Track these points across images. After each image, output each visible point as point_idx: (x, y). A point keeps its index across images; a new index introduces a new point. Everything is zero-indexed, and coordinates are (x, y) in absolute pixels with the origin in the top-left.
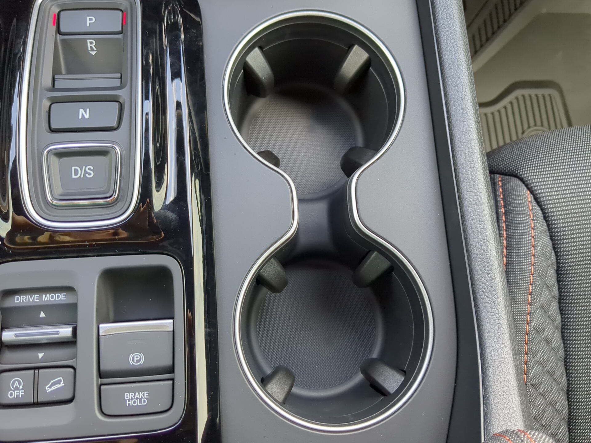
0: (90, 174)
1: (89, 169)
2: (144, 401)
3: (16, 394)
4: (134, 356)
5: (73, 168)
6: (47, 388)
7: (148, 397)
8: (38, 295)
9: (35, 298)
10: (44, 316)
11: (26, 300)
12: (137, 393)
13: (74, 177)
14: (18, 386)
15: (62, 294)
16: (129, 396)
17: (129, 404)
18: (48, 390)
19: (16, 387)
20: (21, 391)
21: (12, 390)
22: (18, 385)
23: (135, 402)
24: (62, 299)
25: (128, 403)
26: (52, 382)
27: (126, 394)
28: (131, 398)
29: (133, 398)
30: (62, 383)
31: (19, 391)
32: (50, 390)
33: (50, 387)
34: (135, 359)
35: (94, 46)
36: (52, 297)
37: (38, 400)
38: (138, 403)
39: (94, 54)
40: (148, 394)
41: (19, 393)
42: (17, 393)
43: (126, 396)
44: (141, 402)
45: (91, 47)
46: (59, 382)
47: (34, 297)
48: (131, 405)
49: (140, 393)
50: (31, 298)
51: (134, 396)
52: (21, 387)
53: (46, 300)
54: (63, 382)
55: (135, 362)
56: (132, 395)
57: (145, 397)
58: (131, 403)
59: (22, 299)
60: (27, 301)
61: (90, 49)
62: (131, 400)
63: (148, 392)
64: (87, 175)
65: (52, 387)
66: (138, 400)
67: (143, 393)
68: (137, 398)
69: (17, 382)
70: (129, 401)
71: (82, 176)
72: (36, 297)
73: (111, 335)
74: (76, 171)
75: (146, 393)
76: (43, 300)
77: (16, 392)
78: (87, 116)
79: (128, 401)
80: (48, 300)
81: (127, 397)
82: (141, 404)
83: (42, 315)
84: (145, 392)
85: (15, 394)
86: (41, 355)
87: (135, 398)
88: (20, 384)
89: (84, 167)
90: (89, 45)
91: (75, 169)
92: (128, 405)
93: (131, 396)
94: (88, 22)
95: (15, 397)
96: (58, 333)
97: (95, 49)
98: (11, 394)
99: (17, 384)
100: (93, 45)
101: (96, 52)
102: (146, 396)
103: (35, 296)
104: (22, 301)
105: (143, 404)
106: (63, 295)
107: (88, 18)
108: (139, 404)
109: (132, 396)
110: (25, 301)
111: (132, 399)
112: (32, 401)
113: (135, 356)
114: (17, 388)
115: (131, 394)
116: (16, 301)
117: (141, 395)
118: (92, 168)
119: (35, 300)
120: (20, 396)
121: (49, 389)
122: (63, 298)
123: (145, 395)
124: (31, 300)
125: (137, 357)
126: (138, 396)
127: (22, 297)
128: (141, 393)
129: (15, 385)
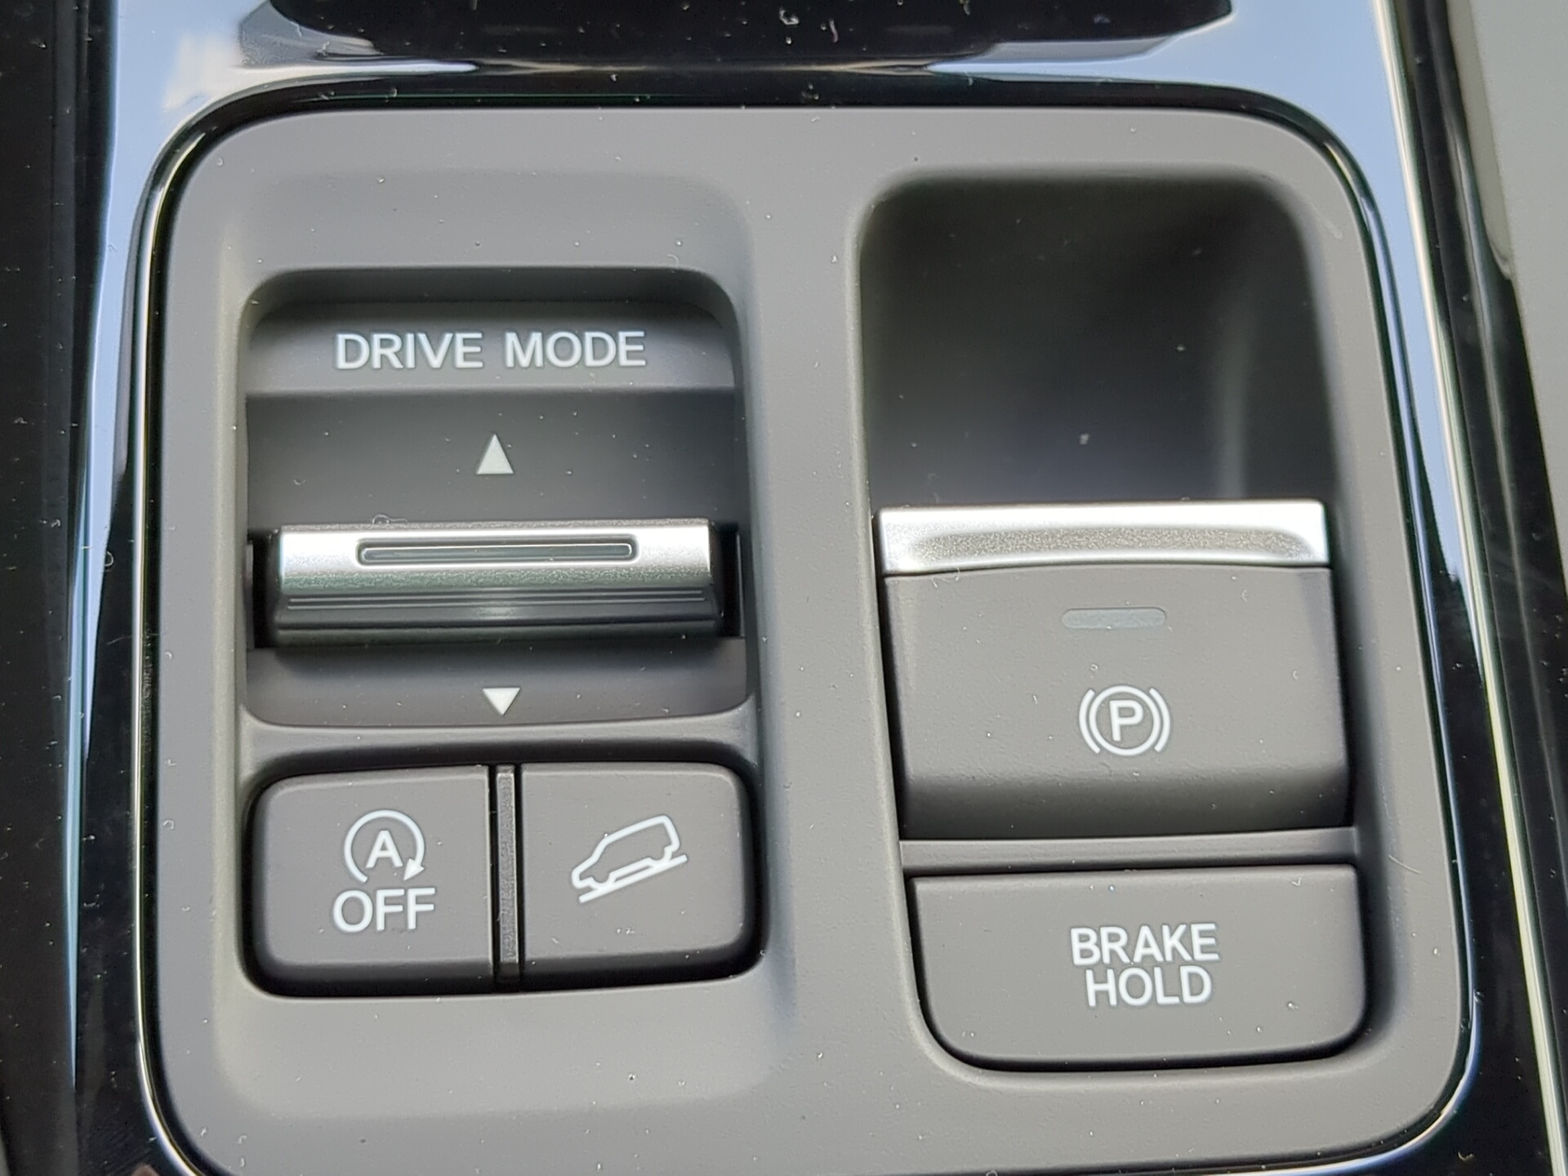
2: (1196, 986)
3: (382, 909)
4: (1106, 703)
6: (582, 877)
7: (1215, 957)
8: (478, 335)
9: (460, 350)
10: (506, 469)
11: (401, 354)
12: (1145, 932)
14: (398, 863)
15: (622, 335)
16: (1099, 944)
17: (1102, 996)
18: (589, 889)
19: (385, 862)
20: (413, 894)
21: (359, 887)
22: (392, 852)
23: (1135, 987)
24: (624, 361)
25: (1092, 988)
26: (608, 840)
27: (1075, 933)
28: (1107, 960)
29: (1125, 959)
30: (669, 851)
31: (401, 892)
32: (601, 889)
33: (599, 873)
34: (1117, 721)
36: (563, 348)
37: (529, 955)
38: (1154, 987)
40: (1211, 941)
41: (402, 901)
42: (388, 901)
43: (1077, 946)
44: (1173, 988)
46: (652, 845)
47: (453, 341)
48: (1113, 1001)
49: (1166, 929)
50: (435, 351)
51: (1130, 949)
52: (414, 868)
53: (524, 361)
54: (675, 845)
55: (1117, 737)
56: (1113, 938)
57: (1199, 956)
58: (1110, 987)
59: (378, 351)
60: (410, 363)
62: (1110, 973)
63: (1212, 927)
65: (614, 875)
66: (1158, 972)
67: (1182, 928)
68: (1148, 963)
69: (384, 837)
70: (1100, 979)
72: (466, 342)
73: (953, 571)
75: (1203, 934)
76: (510, 363)
77: (381, 895)
79: (1089, 974)
80: (539, 362)
81: (1086, 954)
82: (1176, 1000)
83: (495, 461)
84: (1196, 929)
85: (378, 910)
86: (501, 698)
87: (1137, 958)
88: (407, 854)
92: (1092, 1002)
93: (1107, 946)
95: (380, 926)
96: (626, 549)
98: (353, 911)
99: (384, 847)
102: (1205, 949)
103: (460, 337)
104: (376, 364)
105: (1188, 998)
106: (629, 340)
108: (1162, 999)
109: (1117, 947)
110: (397, 364)
111: (1118, 967)
112: (490, 957)
113: (1115, 706)
114: (385, 875)
115: (1105, 932)
116: (342, 363)
117: (1171, 941)
119: (460, 363)
120: (412, 925)
121: (590, 882)
122: (630, 355)
123: (1197, 942)
124: (436, 361)
125: (1126, 712)
126: (1154, 950)
127: (377, 337)
128: (1172, 933)
129: (376, 853)
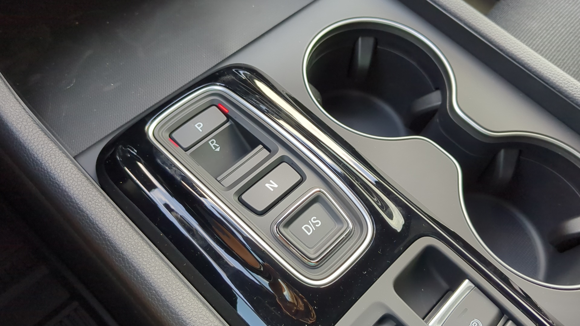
0: (318, 223)
1: (314, 220)
5: (303, 228)
13: (309, 234)
35: (216, 143)
39: (219, 150)
45: (214, 146)
61: (214, 148)
64: (317, 226)
71: (314, 229)
74: (307, 228)
78: (276, 186)
89: (310, 221)
90: (212, 145)
91: (305, 228)
94: (199, 128)
97: (218, 146)
100: (214, 144)
101: (220, 147)
107: (196, 126)
118: (315, 218)
